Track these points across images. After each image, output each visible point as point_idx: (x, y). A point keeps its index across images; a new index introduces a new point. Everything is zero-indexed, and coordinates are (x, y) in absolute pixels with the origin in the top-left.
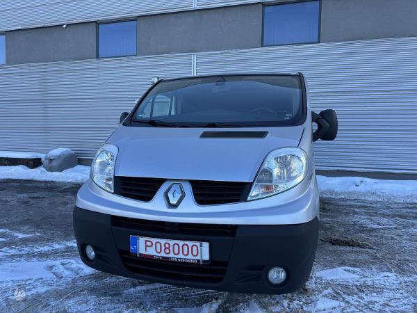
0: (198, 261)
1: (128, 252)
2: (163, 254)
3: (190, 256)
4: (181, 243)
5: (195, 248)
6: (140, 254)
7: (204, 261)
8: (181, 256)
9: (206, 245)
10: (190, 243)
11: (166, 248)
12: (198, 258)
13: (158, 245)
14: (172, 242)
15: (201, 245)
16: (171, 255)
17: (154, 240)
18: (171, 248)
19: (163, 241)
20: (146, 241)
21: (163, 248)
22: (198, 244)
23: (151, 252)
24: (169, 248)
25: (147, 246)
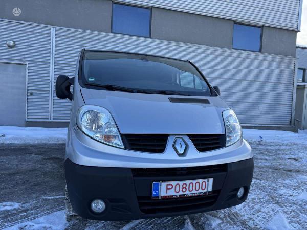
0: (205, 192)
1: (150, 197)
2: (181, 193)
3: (200, 191)
4: (194, 182)
5: (204, 184)
6: (161, 197)
7: (209, 192)
8: (194, 191)
9: (211, 180)
10: (201, 181)
11: (183, 188)
12: (205, 190)
13: (178, 186)
14: (188, 182)
15: (208, 181)
16: (187, 192)
17: (174, 183)
18: (187, 187)
19: (181, 183)
20: (167, 185)
21: (181, 188)
22: (206, 180)
23: (172, 193)
24: (185, 188)
25: (168, 189)
